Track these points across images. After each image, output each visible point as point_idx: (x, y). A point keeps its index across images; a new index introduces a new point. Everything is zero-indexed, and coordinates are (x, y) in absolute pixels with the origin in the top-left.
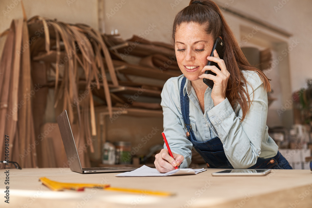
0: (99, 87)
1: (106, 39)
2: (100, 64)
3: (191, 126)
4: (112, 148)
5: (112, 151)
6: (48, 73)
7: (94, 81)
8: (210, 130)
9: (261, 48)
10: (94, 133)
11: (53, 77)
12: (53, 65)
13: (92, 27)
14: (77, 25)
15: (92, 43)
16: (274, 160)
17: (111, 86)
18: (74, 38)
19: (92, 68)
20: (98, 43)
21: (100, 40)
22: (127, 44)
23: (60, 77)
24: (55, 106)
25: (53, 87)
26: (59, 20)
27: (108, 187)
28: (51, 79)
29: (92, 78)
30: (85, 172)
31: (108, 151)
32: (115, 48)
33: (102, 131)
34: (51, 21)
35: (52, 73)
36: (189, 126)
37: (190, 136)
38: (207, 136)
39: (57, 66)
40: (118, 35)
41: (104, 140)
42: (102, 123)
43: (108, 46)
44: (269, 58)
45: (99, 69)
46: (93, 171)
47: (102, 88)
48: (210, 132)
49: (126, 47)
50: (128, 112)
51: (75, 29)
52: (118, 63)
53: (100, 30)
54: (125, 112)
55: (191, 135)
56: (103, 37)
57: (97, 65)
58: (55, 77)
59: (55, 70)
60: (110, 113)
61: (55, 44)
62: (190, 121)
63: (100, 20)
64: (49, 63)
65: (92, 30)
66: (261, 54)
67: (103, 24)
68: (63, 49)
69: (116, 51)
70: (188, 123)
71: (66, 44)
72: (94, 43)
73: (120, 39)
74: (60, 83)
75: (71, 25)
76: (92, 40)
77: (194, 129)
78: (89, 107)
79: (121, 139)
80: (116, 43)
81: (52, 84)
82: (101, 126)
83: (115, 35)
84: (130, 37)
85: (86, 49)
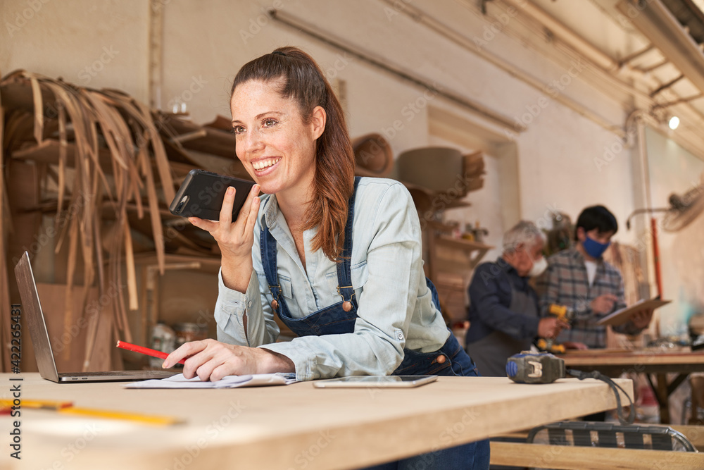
0: (141, 215)
1: (161, 120)
2: (147, 170)
3: (281, 288)
4: (168, 336)
5: (170, 340)
6: (43, 184)
7: (133, 202)
8: (315, 296)
9: (466, 151)
10: (134, 304)
11: (52, 192)
12: (54, 168)
13: (134, 96)
14: (103, 92)
15: (130, 127)
16: (446, 357)
17: (165, 212)
18: (95, 115)
19: (129, 177)
20: (143, 128)
21: (148, 122)
22: (203, 133)
23: (67, 192)
24: (57, 250)
25: (53, 211)
26: (66, 80)
27: (67, 406)
28: (49, 196)
29: (129, 198)
30: (64, 379)
31: (160, 340)
32: (177, 140)
33: (150, 302)
34: (50, 81)
35: (51, 184)
36: (277, 288)
37: (278, 307)
38: (311, 307)
39: (60, 170)
40: (186, 114)
41: (154, 319)
42: (151, 285)
43: (164, 136)
44: (480, 169)
45: (144, 179)
46: (80, 379)
47: (148, 215)
48: (316, 299)
49: (202, 138)
50: (202, 265)
51: (97, 99)
52: (181, 168)
53: (152, 103)
54: (196, 265)
55: (281, 306)
56: (154, 116)
57: (140, 172)
58: (57, 193)
59: (56, 179)
60: (162, 266)
61: (57, 127)
62: (278, 277)
63: (152, 83)
64: (46, 165)
65: (133, 103)
66: (465, 160)
67: (158, 91)
68: (71, 138)
69: (180, 145)
70: (274, 283)
71: (77, 127)
72: (135, 129)
73: (189, 122)
74: (66, 205)
75: (90, 90)
76: (131, 122)
77: (287, 294)
78: (124, 254)
79: (190, 319)
80: (181, 128)
81: (48, 205)
82: (149, 291)
83: (180, 114)
84: (211, 119)
85: (118, 138)
